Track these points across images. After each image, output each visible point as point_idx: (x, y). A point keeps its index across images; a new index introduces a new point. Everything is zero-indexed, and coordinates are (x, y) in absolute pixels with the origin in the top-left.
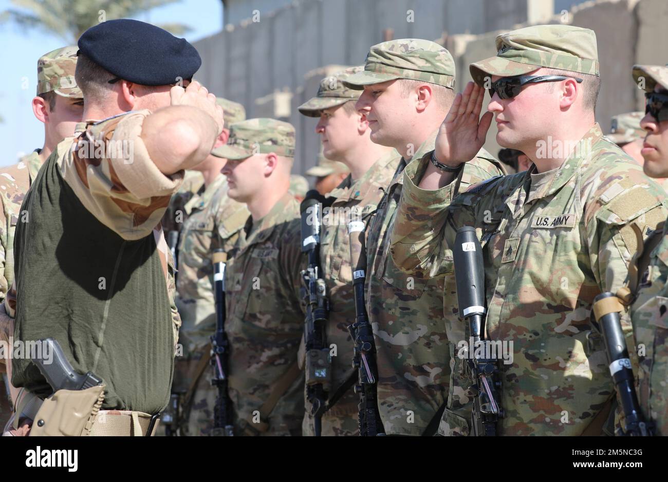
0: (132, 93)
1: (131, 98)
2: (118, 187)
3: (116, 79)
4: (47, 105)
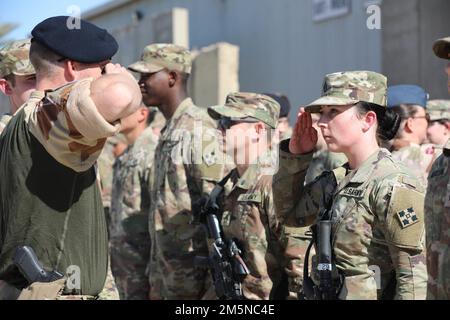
0: (74, 69)
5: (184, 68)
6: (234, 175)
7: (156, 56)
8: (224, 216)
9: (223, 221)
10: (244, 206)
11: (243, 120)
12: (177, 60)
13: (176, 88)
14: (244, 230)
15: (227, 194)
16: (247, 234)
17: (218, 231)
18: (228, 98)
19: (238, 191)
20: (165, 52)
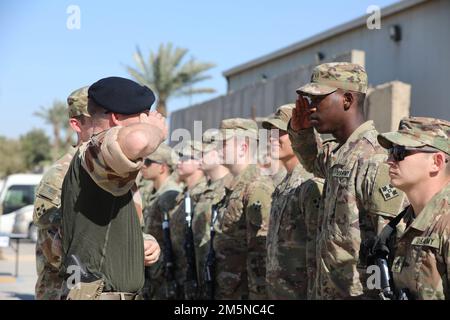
0: (117, 119)
1: (116, 122)
2: (108, 168)
3: (109, 112)
4: (79, 123)
5: (360, 88)
6: (409, 213)
7: (328, 76)
8: (395, 261)
9: (393, 266)
10: (418, 251)
11: (419, 150)
12: (351, 79)
13: (352, 111)
14: (417, 280)
15: (399, 236)
16: (420, 285)
17: (388, 278)
18: (401, 123)
19: (413, 232)
20: (338, 71)
